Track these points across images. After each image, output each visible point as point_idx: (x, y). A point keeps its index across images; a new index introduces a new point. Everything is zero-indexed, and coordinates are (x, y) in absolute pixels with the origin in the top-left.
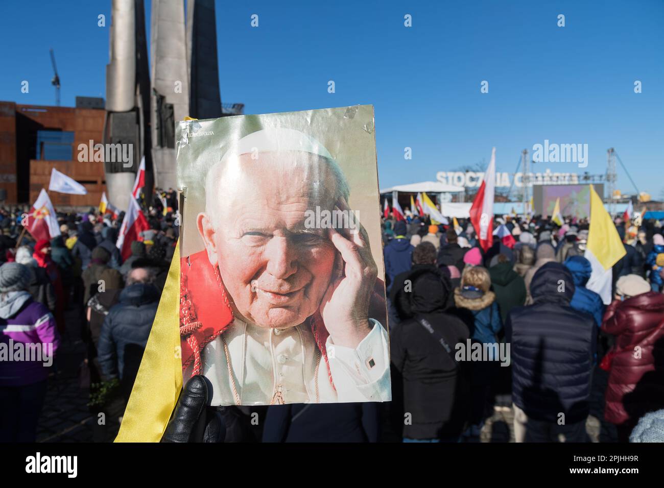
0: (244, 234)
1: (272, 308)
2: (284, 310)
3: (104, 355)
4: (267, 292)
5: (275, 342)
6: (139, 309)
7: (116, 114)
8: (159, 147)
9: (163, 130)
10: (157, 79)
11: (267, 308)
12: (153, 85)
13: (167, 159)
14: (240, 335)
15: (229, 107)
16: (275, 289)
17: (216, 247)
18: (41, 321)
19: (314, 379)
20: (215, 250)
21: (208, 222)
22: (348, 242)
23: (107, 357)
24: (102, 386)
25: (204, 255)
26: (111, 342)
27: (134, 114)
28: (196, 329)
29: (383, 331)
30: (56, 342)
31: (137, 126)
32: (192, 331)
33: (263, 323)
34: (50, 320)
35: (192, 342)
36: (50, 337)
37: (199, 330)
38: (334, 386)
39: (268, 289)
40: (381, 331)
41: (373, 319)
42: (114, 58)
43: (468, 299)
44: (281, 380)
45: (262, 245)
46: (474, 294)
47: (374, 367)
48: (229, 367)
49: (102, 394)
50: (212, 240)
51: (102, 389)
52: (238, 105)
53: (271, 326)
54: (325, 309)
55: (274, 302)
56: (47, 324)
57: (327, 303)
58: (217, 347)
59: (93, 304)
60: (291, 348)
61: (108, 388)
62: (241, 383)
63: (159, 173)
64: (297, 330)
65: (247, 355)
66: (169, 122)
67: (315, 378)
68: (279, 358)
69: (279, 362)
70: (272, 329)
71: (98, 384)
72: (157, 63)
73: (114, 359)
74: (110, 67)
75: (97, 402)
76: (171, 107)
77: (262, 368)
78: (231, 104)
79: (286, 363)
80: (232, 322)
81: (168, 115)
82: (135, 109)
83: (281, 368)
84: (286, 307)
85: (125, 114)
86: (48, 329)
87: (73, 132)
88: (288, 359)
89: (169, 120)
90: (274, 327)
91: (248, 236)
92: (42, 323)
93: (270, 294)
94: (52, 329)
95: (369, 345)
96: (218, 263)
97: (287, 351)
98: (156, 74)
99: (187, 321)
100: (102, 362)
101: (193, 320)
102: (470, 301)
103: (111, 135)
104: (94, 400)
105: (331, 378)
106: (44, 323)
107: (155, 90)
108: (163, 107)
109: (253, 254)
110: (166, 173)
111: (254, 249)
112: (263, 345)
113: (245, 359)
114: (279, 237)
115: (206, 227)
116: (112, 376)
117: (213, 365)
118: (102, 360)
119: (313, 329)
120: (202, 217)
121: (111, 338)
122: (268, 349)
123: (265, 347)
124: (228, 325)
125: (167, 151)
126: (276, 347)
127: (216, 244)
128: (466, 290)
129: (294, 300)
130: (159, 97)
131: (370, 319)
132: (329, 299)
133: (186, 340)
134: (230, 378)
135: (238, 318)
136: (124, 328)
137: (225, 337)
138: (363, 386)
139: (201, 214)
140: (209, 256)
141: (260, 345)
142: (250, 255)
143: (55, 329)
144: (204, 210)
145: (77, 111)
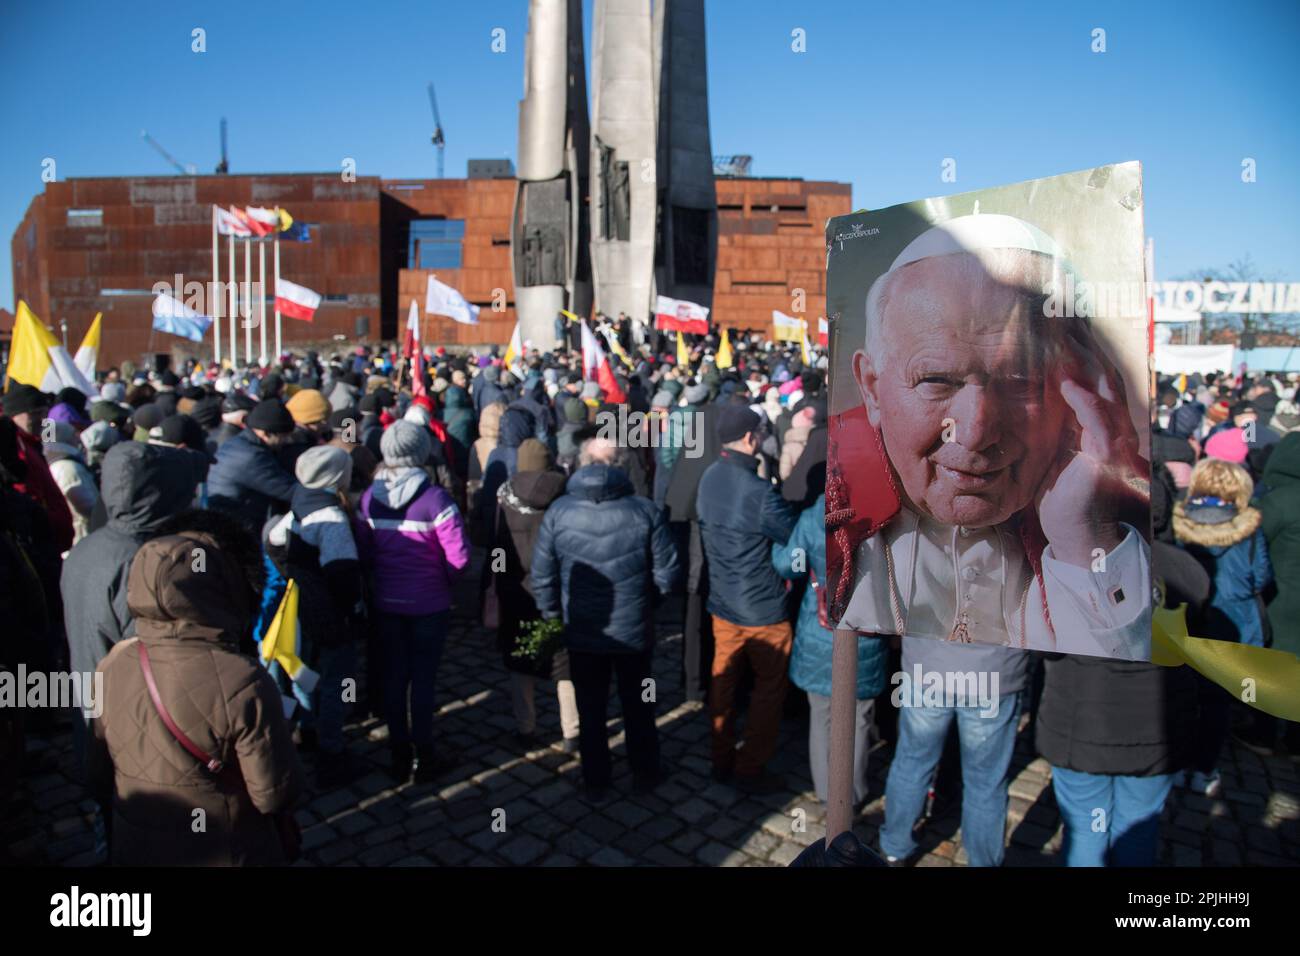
0: (920, 381)
1: (959, 495)
2: (977, 499)
3: (541, 577)
4: (952, 470)
5: (961, 549)
6: (599, 506)
7: (533, 185)
8: (603, 239)
9: (611, 209)
10: (601, 118)
11: (951, 494)
12: (594, 130)
13: (616, 259)
14: (909, 532)
15: (725, 163)
16: (964, 466)
17: (879, 401)
18: (444, 516)
19: (1019, 611)
20: (877, 405)
21: (868, 363)
22: (1089, 396)
23: (546, 581)
24: (534, 628)
25: (861, 412)
26: (552, 558)
27: (562, 182)
28: (848, 518)
29: (1143, 545)
30: (465, 551)
31: (567, 204)
32: (841, 521)
33: (943, 517)
34: (456, 517)
35: (841, 538)
36: (457, 542)
37: (852, 521)
38: (1051, 625)
39: (953, 465)
40: (1138, 545)
41: (1126, 524)
42: (531, 88)
43: (1203, 524)
44: (966, 606)
45: (947, 398)
46: (1213, 514)
47: (1122, 603)
48: (890, 578)
49: (534, 640)
50: (873, 391)
51: (534, 633)
52: (741, 158)
53: (956, 522)
54: (1043, 501)
55: (962, 486)
56: (452, 522)
57: (1048, 492)
58: (875, 548)
59: (504, 494)
60: (985, 557)
61: (544, 632)
62: (906, 602)
63: (603, 285)
64: (995, 532)
65: (917, 563)
66: (621, 193)
67: (1021, 608)
68: (965, 572)
69: (965, 577)
70: (957, 527)
71: (529, 623)
72: (602, 90)
73: (556, 585)
74: (525, 104)
75: (527, 652)
76: (625, 167)
77: (938, 584)
78: (727, 158)
79: (975, 581)
80: (898, 511)
81: (620, 181)
82: (565, 174)
83: (967, 588)
84: (979, 495)
85: (547, 184)
86: (453, 529)
87: (463, 220)
88: (979, 576)
89: (621, 190)
90: (960, 524)
91: (926, 384)
92: (445, 520)
93: (956, 473)
94: (459, 530)
95: (1116, 567)
96: (880, 424)
97: (979, 562)
98: (600, 111)
99: (835, 506)
100: (537, 588)
101: (842, 505)
102: (1208, 528)
103: (525, 221)
104: (522, 648)
105: (1047, 612)
106: (448, 521)
107: (597, 138)
108: (611, 167)
109: (933, 411)
110: (614, 284)
111: (934, 403)
112: (942, 550)
113: (914, 568)
114: (973, 386)
115: (865, 370)
116: (552, 614)
117: (868, 573)
118: (537, 585)
119: (1022, 531)
120: (859, 356)
121: (553, 552)
122: (948, 556)
123: (945, 554)
124: (893, 516)
125: (615, 244)
126: (961, 554)
127: (879, 396)
128: (1198, 507)
129: (993, 485)
130: (605, 149)
131: (1121, 523)
132: (1051, 486)
133: (833, 534)
134: (892, 593)
135: (907, 507)
136: (574, 537)
137: (887, 534)
138: (1101, 631)
139: (858, 351)
140: (868, 413)
141: (937, 550)
142: (928, 413)
143: (462, 531)
144: (863, 346)
145: (470, 184)
